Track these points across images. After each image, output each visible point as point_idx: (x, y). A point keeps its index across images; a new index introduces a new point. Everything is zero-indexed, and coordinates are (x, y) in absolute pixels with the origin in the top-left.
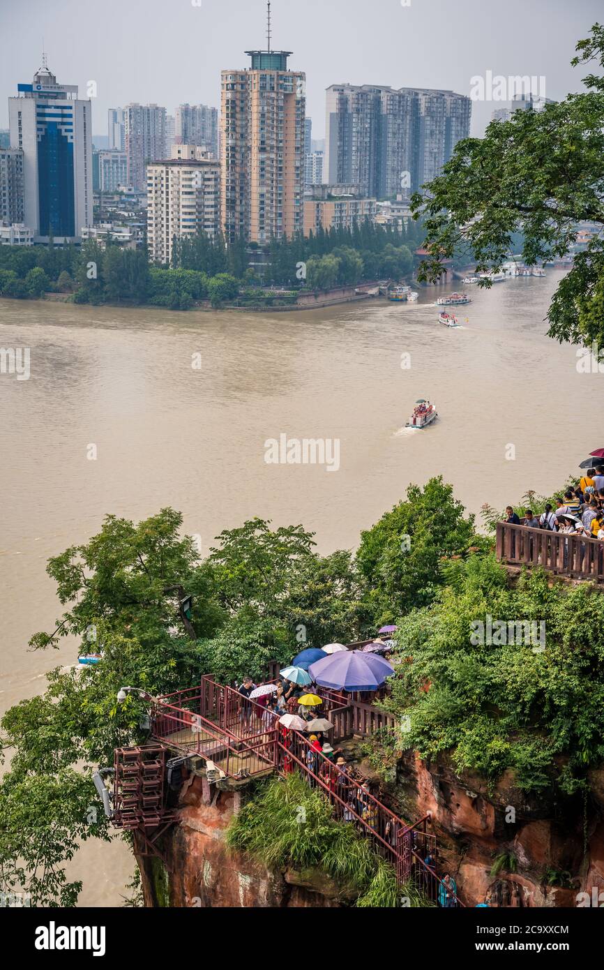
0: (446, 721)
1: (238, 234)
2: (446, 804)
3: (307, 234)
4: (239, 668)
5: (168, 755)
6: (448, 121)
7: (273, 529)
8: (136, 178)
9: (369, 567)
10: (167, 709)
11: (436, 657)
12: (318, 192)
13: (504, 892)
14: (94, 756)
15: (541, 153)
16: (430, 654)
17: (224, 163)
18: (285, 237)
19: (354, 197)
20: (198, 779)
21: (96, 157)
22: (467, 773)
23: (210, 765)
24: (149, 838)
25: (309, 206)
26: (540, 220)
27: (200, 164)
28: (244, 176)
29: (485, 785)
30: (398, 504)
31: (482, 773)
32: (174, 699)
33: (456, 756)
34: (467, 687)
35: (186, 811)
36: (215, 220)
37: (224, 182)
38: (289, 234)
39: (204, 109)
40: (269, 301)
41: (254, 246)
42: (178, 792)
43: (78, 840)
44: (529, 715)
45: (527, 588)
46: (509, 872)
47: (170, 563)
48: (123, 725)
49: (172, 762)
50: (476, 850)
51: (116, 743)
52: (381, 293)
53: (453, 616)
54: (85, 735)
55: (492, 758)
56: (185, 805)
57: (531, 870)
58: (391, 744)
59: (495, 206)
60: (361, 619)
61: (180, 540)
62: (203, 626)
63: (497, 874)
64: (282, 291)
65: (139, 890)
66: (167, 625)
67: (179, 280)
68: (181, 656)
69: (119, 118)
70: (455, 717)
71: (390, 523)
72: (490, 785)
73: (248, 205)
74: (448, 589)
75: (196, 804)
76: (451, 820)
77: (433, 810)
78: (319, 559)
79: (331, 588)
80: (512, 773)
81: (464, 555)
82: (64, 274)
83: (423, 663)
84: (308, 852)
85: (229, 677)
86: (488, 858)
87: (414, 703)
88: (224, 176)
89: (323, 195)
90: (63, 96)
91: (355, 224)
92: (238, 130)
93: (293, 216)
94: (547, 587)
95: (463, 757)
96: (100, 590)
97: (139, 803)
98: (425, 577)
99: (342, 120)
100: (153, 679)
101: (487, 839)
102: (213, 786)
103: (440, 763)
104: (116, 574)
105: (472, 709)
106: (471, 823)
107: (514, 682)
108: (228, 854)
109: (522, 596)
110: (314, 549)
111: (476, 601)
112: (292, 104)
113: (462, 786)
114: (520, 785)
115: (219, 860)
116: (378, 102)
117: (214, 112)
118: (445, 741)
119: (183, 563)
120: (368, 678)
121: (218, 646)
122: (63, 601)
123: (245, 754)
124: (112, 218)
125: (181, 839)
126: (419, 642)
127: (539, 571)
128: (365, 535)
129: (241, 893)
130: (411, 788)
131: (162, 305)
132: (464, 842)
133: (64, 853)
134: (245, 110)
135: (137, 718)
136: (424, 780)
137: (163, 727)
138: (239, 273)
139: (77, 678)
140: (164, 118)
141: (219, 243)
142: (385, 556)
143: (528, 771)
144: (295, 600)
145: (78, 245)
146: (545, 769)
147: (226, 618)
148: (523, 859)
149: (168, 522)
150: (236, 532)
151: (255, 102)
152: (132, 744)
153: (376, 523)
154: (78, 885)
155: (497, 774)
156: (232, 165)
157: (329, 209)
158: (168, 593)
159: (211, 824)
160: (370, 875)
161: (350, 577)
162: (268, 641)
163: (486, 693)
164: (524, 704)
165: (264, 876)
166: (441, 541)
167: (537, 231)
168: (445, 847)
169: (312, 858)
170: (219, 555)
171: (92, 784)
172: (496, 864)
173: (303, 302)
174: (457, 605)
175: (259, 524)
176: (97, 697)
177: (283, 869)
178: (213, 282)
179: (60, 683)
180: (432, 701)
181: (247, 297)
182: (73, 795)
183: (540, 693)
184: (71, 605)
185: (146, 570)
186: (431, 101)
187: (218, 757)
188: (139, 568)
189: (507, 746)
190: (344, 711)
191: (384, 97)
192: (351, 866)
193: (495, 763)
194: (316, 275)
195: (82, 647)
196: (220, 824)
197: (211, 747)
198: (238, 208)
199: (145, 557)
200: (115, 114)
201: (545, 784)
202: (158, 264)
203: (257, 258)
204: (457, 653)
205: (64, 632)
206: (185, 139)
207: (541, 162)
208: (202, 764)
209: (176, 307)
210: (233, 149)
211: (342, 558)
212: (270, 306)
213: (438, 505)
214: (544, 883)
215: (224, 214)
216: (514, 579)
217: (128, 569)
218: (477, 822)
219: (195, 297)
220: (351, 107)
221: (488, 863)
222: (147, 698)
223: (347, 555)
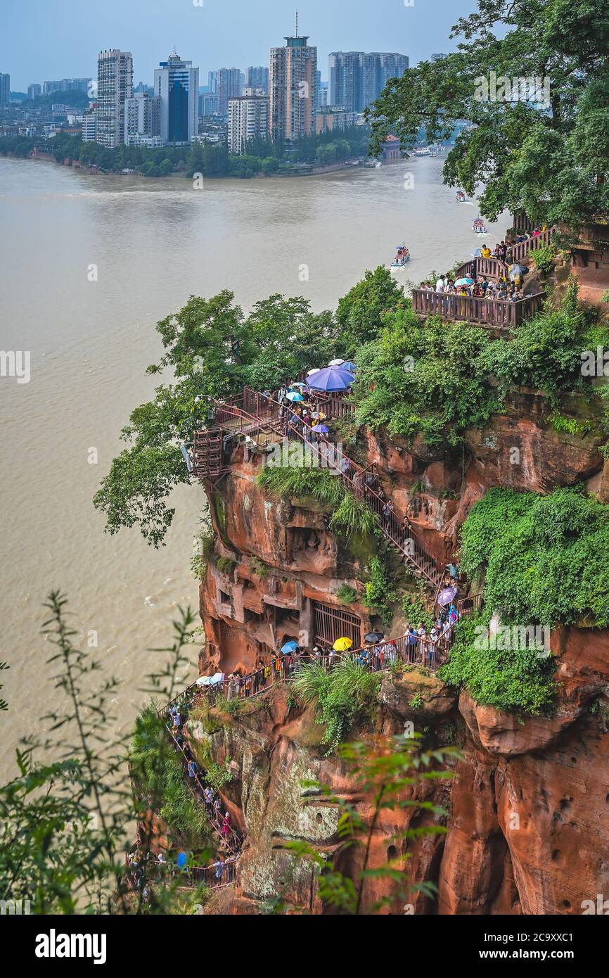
0: (384, 406)
1: (279, 134)
2: (384, 455)
3: (318, 133)
4: (266, 381)
5: (224, 433)
6: (397, 69)
7: (286, 300)
8: (223, 107)
9: (343, 319)
10: (224, 407)
11: (379, 369)
12: (324, 110)
13: (418, 505)
14: (182, 436)
15: (434, 85)
16: (375, 368)
17: (271, 96)
18: (305, 135)
19: (345, 111)
20: (242, 447)
21: (201, 98)
22: (395, 436)
23: (248, 439)
24: (214, 482)
25: (319, 118)
26: (435, 120)
27: (259, 98)
28: (283, 103)
29: (406, 443)
30: (360, 282)
31: (405, 436)
32: (228, 401)
33: (389, 427)
34: (396, 386)
35: (235, 466)
36: (266, 127)
37: (271, 107)
38: (308, 134)
39: (261, 68)
40: (296, 171)
41: (288, 140)
42: (230, 455)
43: (172, 485)
44: (431, 401)
45: (430, 327)
46: (421, 492)
47: (227, 322)
48: (199, 417)
49: (226, 438)
50: (402, 481)
51: (194, 428)
52: (360, 163)
53: (388, 345)
54: (177, 424)
55: (410, 427)
56: (234, 463)
57: (433, 491)
58: (353, 422)
59: (410, 113)
60: (338, 350)
61: (233, 308)
62: (245, 357)
63: (414, 494)
64: (304, 165)
65: (208, 513)
66: (224, 358)
67: (245, 162)
68: (232, 375)
69: (214, 77)
70: (389, 404)
71: (354, 293)
72: (409, 443)
73: (285, 118)
74: (386, 329)
75: (240, 462)
76: (387, 465)
77: (377, 459)
78: (314, 315)
79: (321, 332)
80: (421, 435)
81: (395, 310)
82: (181, 162)
83: (372, 373)
84: (304, 487)
85: (260, 387)
86: (409, 485)
87: (366, 397)
88: (271, 104)
89: (327, 111)
90: (184, 67)
91: (346, 126)
92: (280, 78)
93: (309, 123)
94: (441, 325)
95: (394, 427)
96: (186, 339)
97: (208, 463)
98: (374, 323)
99: (337, 71)
100: (215, 389)
101: (408, 474)
102: (250, 451)
103: (380, 432)
104: (196, 329)
105: (399, 399)
106: (398, 466)
107: (423, 382)
108: (258, 491)
109: (428, 331)
110: (310, 310)
111: (401, 336)
112: (310, 64)
113: (394, 444)
114: (426, 442)
115: (253, 493)
116: (357, 60)
117: (267, 70)
118: (383, 419)
119: (234, 321)
120: (340, 383)
121: (254, 369)
122: (165, 346)
123: (268, 432)
124: (209, 129)
125: (232, 483)
126: (369, 361)
127: (437, 316)
128: (341, 301)
129: (266, 512)
130: (365, 447)
131: (236, 176)
132: (395, 476)
133: (164, 492)
134: (284, 68)
135: (206, 413)
136: (372, 442)
137: (222, 418)
138: (280, 156)
139: (173, 391)
140: (239, 74)
141: (267, 140)
142: (352, 312)
143: (431, 433)
144: (299, 340)
145: (189, 145)
146: (440, 432)
147: (260, 352)
148: (428, 485)
149: (226, 298)
150: (265, 302)
151: (289, 64)
152: (204, 428)
153: (347, 293)
154: (173, 511)
155: (413, 436)
156: (276, 97)
157: (331, 119)
158: (225, 339)
159: (249, 473)
160: (340, 499)
161: (332, 326)
162: (283, 365)
163: (407, 389)
164: (428, 394)
165: (279, 503)
166: (384, 302)
167: (433, 126)
168: (384, 480)
169: (307, 490)
170: (255, 315)
171: (180, 452)
172: (413, 488)
173: (316, 170)
174: (390, 338)
175: (278, 297)
176: (184, 401)
177: (290, 497)
178: (265, 162)
179: (163, 394)
180: (376, 396)
181: (284, 169)
182: (170, 458)
183: (437, 387)
184: (170, 348)
185: (213, 326)
186: (386, 59)
187: (252, 434)
188: (209, 325)
189: (418, 419)
190: (326, 404)
191: (361, 58)
192: (329, 494)
193: (411, 430)
194: (323, 155)
195: (176, 372)
196: (254, 473)
197: (249, 428)
198: (279, 121)
199: (212, 319)
200: (212, 74)
201: (440, 440)
202: (234, 153)
203: (290, 147)
204: (390, 367)
205: (165, 364)
206: (250, 85)
207: (434, 89)
208: (243, 438)
209: (244, 176)
210: (276, 89)
211: (327, 315)
212: (296, 173)
213: (382, 281)
214: (440, 498)
215: (271, 124)
216: (423, 322)
217: (203, 326)
218: (402, 465)
219: (254, 170)
220: (342, 63)
221: (408, 488)
222: (212, 400)
223: (330, 313)
